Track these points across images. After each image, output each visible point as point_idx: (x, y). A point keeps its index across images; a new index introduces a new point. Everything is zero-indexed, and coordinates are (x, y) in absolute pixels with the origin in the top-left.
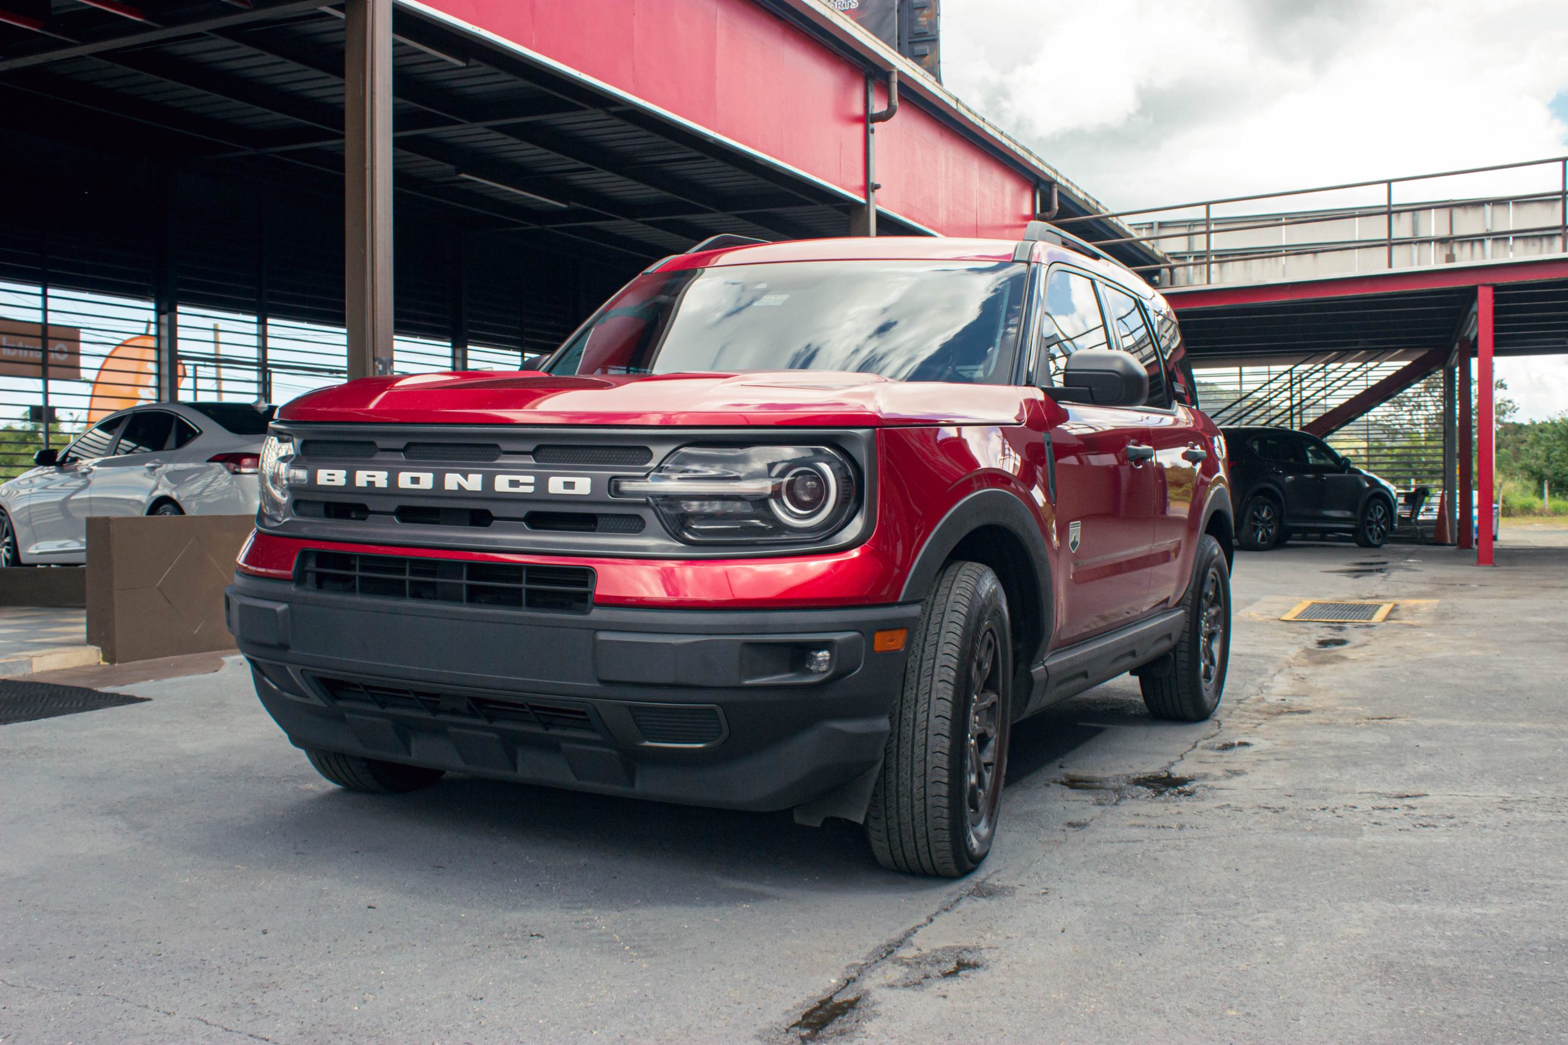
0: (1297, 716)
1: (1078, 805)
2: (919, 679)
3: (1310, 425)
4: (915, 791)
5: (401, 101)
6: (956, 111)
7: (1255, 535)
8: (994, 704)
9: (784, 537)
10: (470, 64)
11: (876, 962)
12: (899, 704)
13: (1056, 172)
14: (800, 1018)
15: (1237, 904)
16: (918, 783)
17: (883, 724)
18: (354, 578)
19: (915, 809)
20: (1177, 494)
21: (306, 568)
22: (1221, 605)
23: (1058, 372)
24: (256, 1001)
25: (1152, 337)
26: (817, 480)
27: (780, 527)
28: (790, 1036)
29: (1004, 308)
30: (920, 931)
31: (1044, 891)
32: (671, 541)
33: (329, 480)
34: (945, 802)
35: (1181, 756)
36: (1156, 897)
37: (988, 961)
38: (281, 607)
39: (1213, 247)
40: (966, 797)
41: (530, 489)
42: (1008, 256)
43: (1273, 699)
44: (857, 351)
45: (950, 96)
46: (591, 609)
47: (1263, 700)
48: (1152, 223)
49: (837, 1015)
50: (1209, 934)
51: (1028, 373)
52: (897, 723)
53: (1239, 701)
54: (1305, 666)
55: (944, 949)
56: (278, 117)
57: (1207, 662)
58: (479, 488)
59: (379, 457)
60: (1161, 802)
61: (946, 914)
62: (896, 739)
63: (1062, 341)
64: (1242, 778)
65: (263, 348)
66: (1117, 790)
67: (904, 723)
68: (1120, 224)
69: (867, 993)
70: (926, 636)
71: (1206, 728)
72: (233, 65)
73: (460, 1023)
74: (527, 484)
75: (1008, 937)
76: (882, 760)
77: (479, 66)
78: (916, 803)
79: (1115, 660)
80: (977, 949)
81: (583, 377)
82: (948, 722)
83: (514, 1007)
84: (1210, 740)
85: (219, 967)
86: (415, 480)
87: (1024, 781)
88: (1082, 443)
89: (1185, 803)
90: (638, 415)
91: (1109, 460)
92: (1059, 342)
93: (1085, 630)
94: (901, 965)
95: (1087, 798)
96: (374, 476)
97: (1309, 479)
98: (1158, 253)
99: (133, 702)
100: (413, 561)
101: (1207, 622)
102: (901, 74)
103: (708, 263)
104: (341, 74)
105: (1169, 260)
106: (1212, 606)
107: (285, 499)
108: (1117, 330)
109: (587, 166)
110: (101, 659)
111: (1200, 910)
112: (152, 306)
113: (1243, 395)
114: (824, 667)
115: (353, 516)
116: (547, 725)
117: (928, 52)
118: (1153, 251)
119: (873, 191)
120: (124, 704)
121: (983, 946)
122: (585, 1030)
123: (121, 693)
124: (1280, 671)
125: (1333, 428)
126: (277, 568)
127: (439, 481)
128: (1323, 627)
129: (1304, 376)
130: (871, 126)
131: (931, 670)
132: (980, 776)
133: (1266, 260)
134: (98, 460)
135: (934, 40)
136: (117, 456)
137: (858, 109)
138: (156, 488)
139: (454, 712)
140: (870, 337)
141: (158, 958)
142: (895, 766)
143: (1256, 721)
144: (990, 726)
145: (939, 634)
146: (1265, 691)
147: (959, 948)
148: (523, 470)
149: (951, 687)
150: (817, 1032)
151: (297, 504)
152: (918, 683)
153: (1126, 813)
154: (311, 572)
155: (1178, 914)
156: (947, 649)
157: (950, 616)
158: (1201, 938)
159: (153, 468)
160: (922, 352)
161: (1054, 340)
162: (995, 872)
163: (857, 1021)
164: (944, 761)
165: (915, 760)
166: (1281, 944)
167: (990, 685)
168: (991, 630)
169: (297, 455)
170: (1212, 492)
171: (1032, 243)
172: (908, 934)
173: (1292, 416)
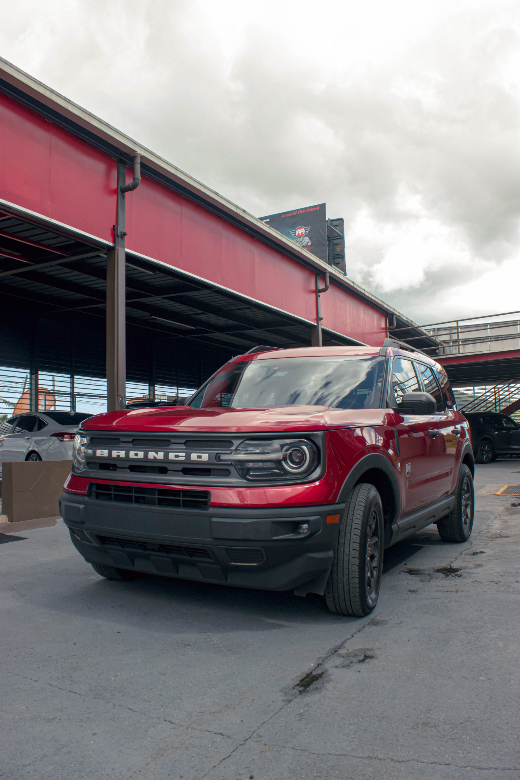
0: (504, 539)
1: (412, 582)
2: (345, 534)
3: (504, 410)
4: (345, 581)
5: (128, 288)
6: (353, 287)
7: (483, 457)
8: (376, 542)
9: (288, 477)
10: (156, 273)
11: (330, 656)
12: (337, 545)
13: (394, 310)
14: (299, 682)
15: (482, 627)
16: (346, 578)
17: (331, 554)
18: (111, 494)
19: (345, 589)
20: (450, 445)
21: (92, 490)
22: (470, 493)
23: (398, 396)
24: (71, 675)
25: (436, 379)
26: (301, 453)
27: (287, 473)
28: (295, 691)
29: (376, 375)
30: (348, 641)
31: (400, 622)
32: (242, 479)
33: (101, 454)
34: (357, 585)
35: (456, 558)
36: (447, 624)
37: (377, 655)
38: (82, 506)
39: (460, 338)
40: (366, 583)
41: (183, 458)
42: (377, 353)
43: (493, 531)
44: (316, 394)
45: (350, 281)
46: (209, 508)
47: (489, 532)
48: (435, 329)
49: (314, 680)
50: (471, 641)
51: (387, 402)
52: (336, 553)
53: (479, 533)
54: (506, 515)
55: (358, 650)
56: (79, 296)
57: (465, 517)
58: (162, 458)
59: (122, 445)
60: (448, 580)
61: (359, 633)
62: (336, 560)
63: (399, 384)
64: (481, 568)
65: (72, 388)
66: (429, 575)
67: (339, 553)
68: (422, 330)
69: (327, 670)
70: (347, 516)
71: (465, 545)
72: (62, 276)
73: (156, 685)
74: (182, 456)
75: (385, 644)
76: (331, 568)
77: (159, 274)
78: (345, 586)
79: (426, 520)
80: (372, 649)
81: (203, 409)
82: (357, 552)
83: (179, 678)
84: (468, 551)
85: (56, 660)
86: (136, 455)
87: (390, 571)
88: (409, 429)
89: (458, 580)
90: (227, 428)
91: (421, 434)
92: (398, 384)
93: (415, 507)
94: (341, 657)
95: (417, 578)
96: (119, 453)
97: (504, 433)
98: (438, 341)
99: (21, 540)
100: (136, 488)
101: (465, 500)
102: (330, 273)
103: (253, 359)
104: (105, 278)
105: (442, 343)
106: (466, 493)
107: (84, 460)
108: (422, 378)
109: (203, 312)
110: (7, 521)
111: (467, 630)
112: (28, 371)
113: (475, 398)
114: (306, 531)
115: (111, 468)
116: (191, 556)
117: (340, 262)
118: (435, 340)
119: (320, 321)
120: (16, 541)
121: (375, 648)
122: (209, 688)
123: (15, 536)
124: (496, 518)
125: (513, 411)
126: (80, 490)
127: (146, 455)
128: (513, 497)
129: (500, 390)
130: (319, 294)
131: (350, 530)
132: (372, 573)
133: (482, 344)
134: (6, 435)
135: (343, 257)
136: (14, 434)
137: (313, 288)
138: (29, 447)
139: (153, 550)
140: (321, 388)
141: (31, 656)
142: (336, 571)
143: (486, 542)
144: (375, 551)
145: (353, 515)
146: (490, 528)
147: (365, 649)
148: (180, 451)
149: (358, 537)
150: (306, 689)
151: (88, 463)
152: (345, 536)
153: (434, 585)
154: (94, 492)
155: (457, 632)
156: (357, 521)
157: (357, 507)
158: (467, 643)
159: (28, 439)
160: (342, 394)
161: (395, 384)
162: (379, 614)
163: (323, 683)
164: (356, 568)
165: (344, 568)
166: (501, 645)
167: (375, 534)
168: (375, 512)
169: (88, 444)
170: (464, 446)
171: (386, 348)
172: (343, 643)
173: (496, 406)
